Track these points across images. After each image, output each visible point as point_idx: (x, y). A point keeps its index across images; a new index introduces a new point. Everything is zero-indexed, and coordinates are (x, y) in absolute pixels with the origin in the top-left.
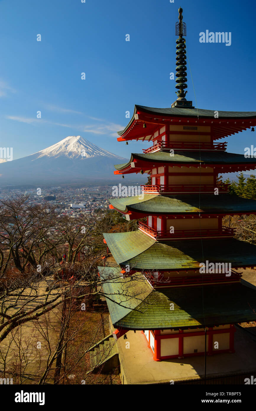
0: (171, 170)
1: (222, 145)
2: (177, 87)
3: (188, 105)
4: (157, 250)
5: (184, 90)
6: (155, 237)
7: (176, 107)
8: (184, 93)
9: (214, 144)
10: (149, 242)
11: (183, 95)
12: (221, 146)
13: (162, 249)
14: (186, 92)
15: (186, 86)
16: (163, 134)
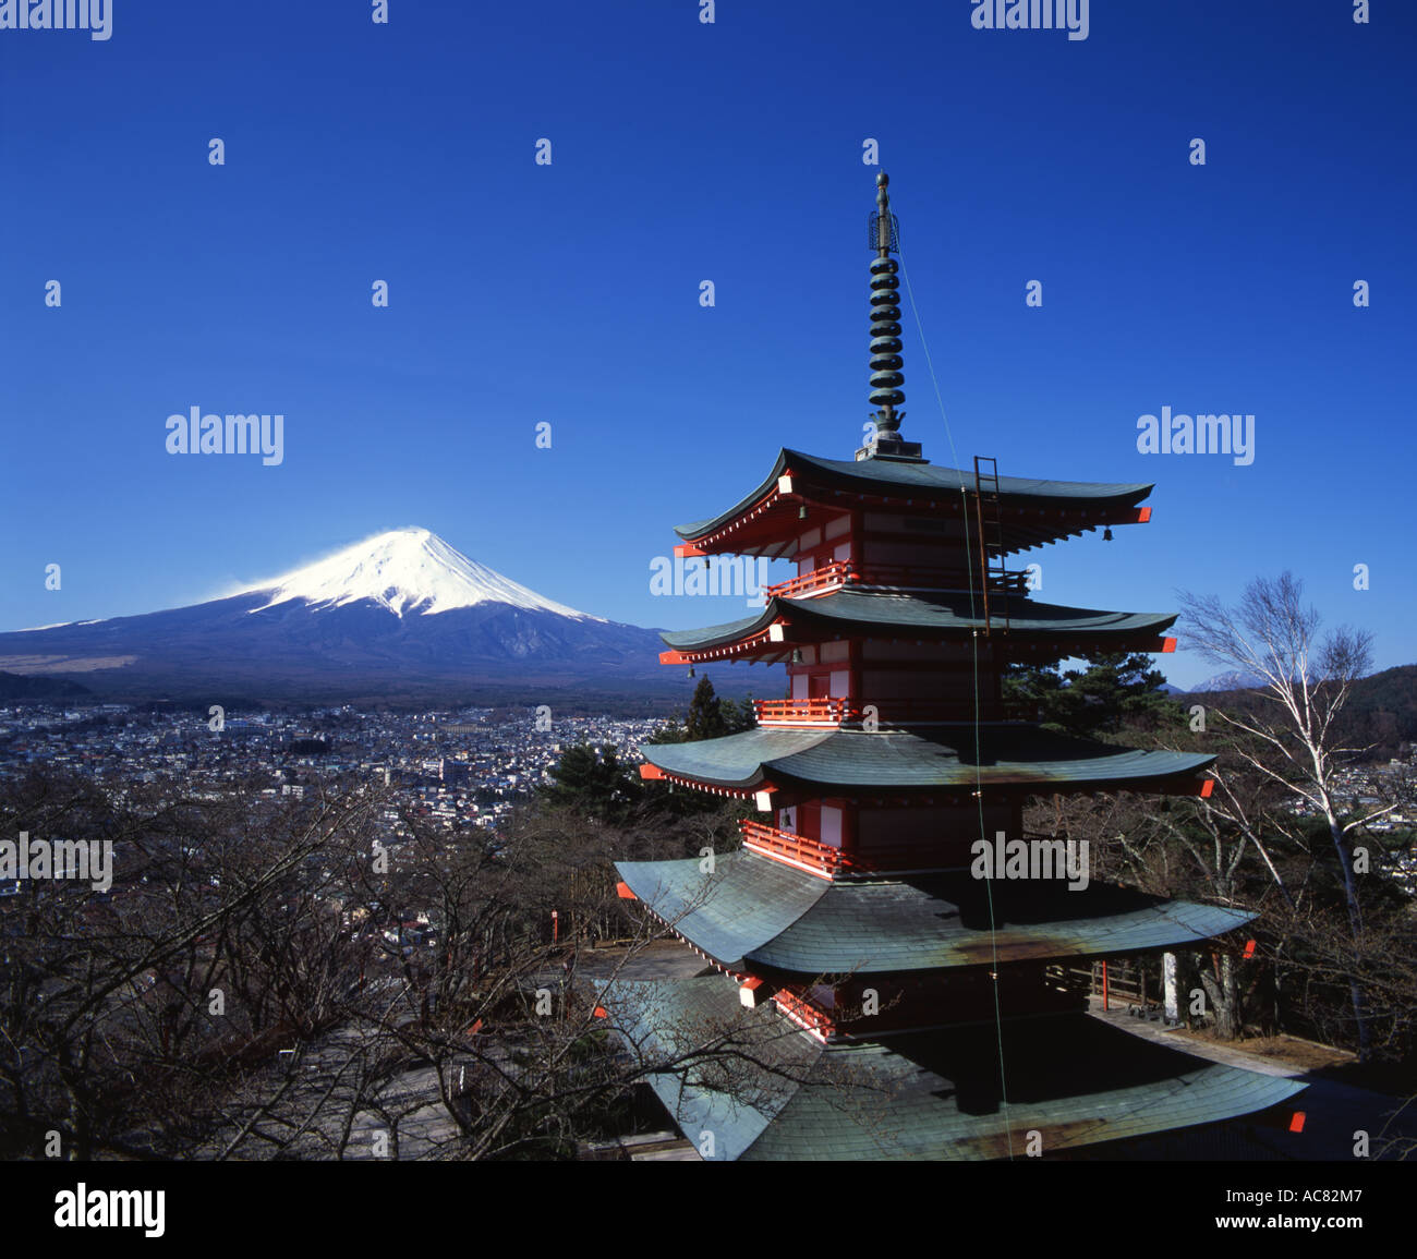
0: (872, 649)
1: (1016, 577)
2: (877, 401)
3: (911, 452)
4: (841, 912)
5: (895, 407)
6: (829, 870)
7: (875, 457)
8: (898, 417)
9: (992, 575)
10: (801, 886)
11: (892, 424)
12: (1014, 581)
13: (855, 906)
14: (903, 415)
15: (900, 398)
16: (840, 540)
